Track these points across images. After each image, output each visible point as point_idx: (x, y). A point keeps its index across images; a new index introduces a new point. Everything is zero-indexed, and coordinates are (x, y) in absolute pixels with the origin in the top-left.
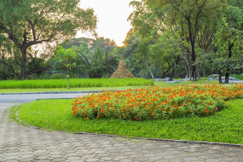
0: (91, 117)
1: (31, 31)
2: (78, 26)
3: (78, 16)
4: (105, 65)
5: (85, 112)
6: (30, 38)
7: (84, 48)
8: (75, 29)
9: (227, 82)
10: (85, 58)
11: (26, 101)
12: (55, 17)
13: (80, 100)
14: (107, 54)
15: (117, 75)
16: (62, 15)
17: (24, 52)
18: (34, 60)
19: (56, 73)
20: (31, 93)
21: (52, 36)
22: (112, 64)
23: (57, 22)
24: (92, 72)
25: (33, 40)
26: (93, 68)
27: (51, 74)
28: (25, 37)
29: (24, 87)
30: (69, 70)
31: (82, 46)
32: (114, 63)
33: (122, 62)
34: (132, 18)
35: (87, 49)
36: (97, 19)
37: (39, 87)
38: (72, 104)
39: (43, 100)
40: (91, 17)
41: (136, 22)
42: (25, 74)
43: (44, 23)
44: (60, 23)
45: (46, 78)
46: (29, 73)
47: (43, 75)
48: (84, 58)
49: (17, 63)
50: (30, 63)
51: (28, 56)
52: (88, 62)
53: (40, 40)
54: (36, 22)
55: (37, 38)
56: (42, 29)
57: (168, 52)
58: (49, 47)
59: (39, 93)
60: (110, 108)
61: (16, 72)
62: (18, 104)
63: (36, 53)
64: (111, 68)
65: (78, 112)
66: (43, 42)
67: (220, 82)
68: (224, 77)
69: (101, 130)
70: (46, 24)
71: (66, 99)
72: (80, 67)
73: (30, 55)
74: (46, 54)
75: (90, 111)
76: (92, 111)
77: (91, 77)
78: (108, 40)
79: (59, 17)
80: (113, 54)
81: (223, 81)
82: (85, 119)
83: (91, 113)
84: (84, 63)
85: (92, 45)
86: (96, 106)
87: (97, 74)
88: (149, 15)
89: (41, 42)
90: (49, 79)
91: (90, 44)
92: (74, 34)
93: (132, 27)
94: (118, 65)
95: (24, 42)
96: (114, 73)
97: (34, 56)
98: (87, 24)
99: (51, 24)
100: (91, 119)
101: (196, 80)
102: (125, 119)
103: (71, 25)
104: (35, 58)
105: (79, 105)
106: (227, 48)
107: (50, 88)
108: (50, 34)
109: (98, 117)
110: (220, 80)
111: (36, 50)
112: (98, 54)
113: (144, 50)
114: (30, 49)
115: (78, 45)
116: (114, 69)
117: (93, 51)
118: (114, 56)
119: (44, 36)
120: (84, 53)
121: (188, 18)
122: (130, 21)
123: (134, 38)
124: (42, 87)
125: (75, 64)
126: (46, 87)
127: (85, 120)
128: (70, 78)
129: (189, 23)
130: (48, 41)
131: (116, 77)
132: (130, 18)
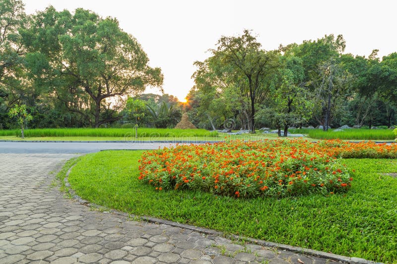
0: (166, 187)
1: (106, 85)
2: (146, 82)
3: (147, 73)
4: (170, 117)
5: (156, 178)
6: (104, 92)
7: (152, 103)
8: (145, 85)
9: (285, 135)
10: (153, 110)
11: (89, 152)
12: (127, 73)
13: (150, 158)
14: (172, 107)
15: (181, 125)
16: (133, 72)
17: (99, 104)
18: (108, 111)
19: (126, 123)
20: (99, 142)
21: (124, 90)
22: (176, 117)
23: (129, 78)
24: (158, 123)
25: (106, 93)
26: (160, 119)
27: (122, 123)
28: (100, 91)
29: (94, 135)
30: (138, 120)
31: (149, 102)
32: (177, 115)
33: (184, 115)
34: (196, 76)
35: (154, 103)
36: (164, 77)
37: (108, 135)
38: (139, 162)
39: (108, 151)
40: (158, 75)
41: (199, 80)
42: (98, 123)
43: (118, 79)
44: (131, 79)
45: (117, 127)
46: (103, 122)
47: (115, 124)
48: (151, 111)
49: (92, 113)
50: (104, 114)
51: (101, 107)
52: (155, 113)
53: (113, 93)
54: (110, 78)
55: (110, 91)
56: (116, 84)
57: (230, 106)
58: (121, 100)
59: (107, 142)
60: (196, 175)
61: (90, 120)
62: (79, 155)
63: (109, 105)
64: (174, 120)
65: (147, 177)
66: (116, 95)
67: (280, 135)
68: (283, 131)
69: (184, 216)
70: (119, 80)
71: (133, 150)
72: (147, 118)
73: (104, 106)
74: (118, 106)
75: (164, 177)
76: (168, 178)
77: (157, 127)
78: (172, 96)
79: (130, 74)
80: (177, 108)
81: (282, 134)
82: (157, 188)
83: (166, 181)
84: (151, 115)
85: (159, 100)
86: (174, 170)
87: (162, 125)
88: (210, 74)
89: (113, 95)
90: (120, 128)
91: (157, 99)
92: (144, 89)
93: (195, 85)
94: (181, 117)
95: (99, 95)
96: (178, 124)
97: (107, 107)
98: (155, 81)
99: (124, 79)
100: (166, 189)
101: (255, 133)
102: (219, 194)
103: (141, 81)
104: (109, 109)
105: (148, 166)
106: (287, 104)
107: (119, 136)
108: (122, 88)
109: (176, 187)
110: (279, 133)
111: (109, 102)
112: (164, 107)
113: (207, 104)
114: (104, 101)
115: (147, 100)
116: (177, 121)
117: (159, 105)
118: (178, 109)
119: (116, 91)
120: (152, 106)
121: (249, 76)
122: (194, 79)
123: (194, 95)
124: (112, 136)
125: (143, 114)
126: (115, 135)
127: (157, 191)
128: (139, 127)
129: (250, 81)
130: (120, 94)
131: (179, 128)
132: (193, 76)
